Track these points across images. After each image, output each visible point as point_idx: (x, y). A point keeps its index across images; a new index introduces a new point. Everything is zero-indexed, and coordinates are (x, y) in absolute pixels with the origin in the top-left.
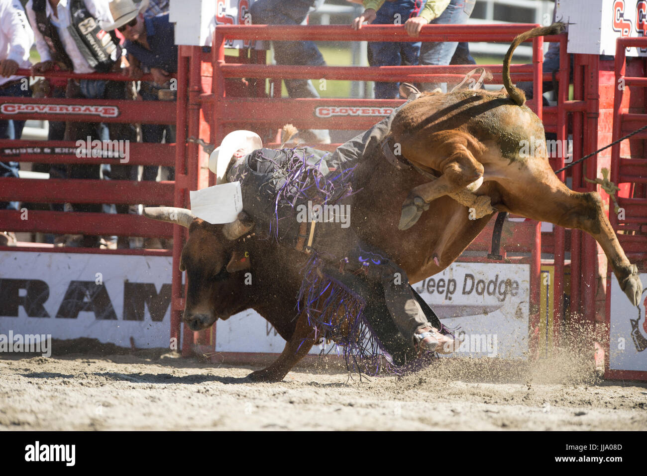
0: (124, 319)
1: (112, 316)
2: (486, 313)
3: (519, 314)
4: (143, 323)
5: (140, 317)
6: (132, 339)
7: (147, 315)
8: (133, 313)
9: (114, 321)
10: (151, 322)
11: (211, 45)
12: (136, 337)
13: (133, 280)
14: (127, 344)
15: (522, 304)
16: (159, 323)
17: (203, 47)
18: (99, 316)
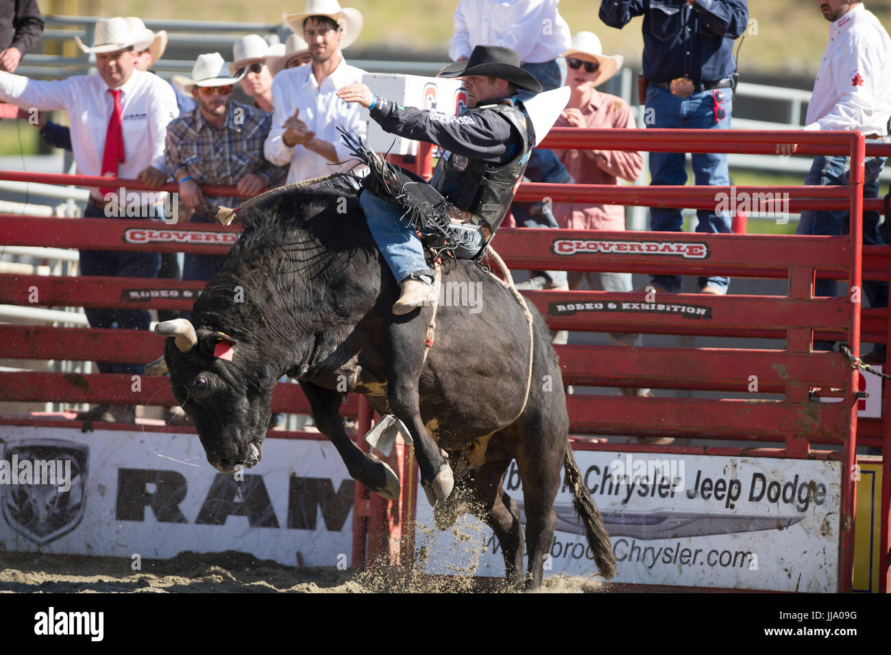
0: (289, 527)
1: (272, 522)
2: (780, 528)
3: (825, 530)
4: (315, 533)
5: (311, 525)
6: (299, 556)
7: (321, 523)
8: (301, 519)
9: (275, 530)
10: (326, 532)
11: (414, 153)
12: (304, 551)
13: (301, 474)
14: (292, 561)
15: (829, 515)
16: (336, 534)
17: (404, 156)
18: (254, 522)
